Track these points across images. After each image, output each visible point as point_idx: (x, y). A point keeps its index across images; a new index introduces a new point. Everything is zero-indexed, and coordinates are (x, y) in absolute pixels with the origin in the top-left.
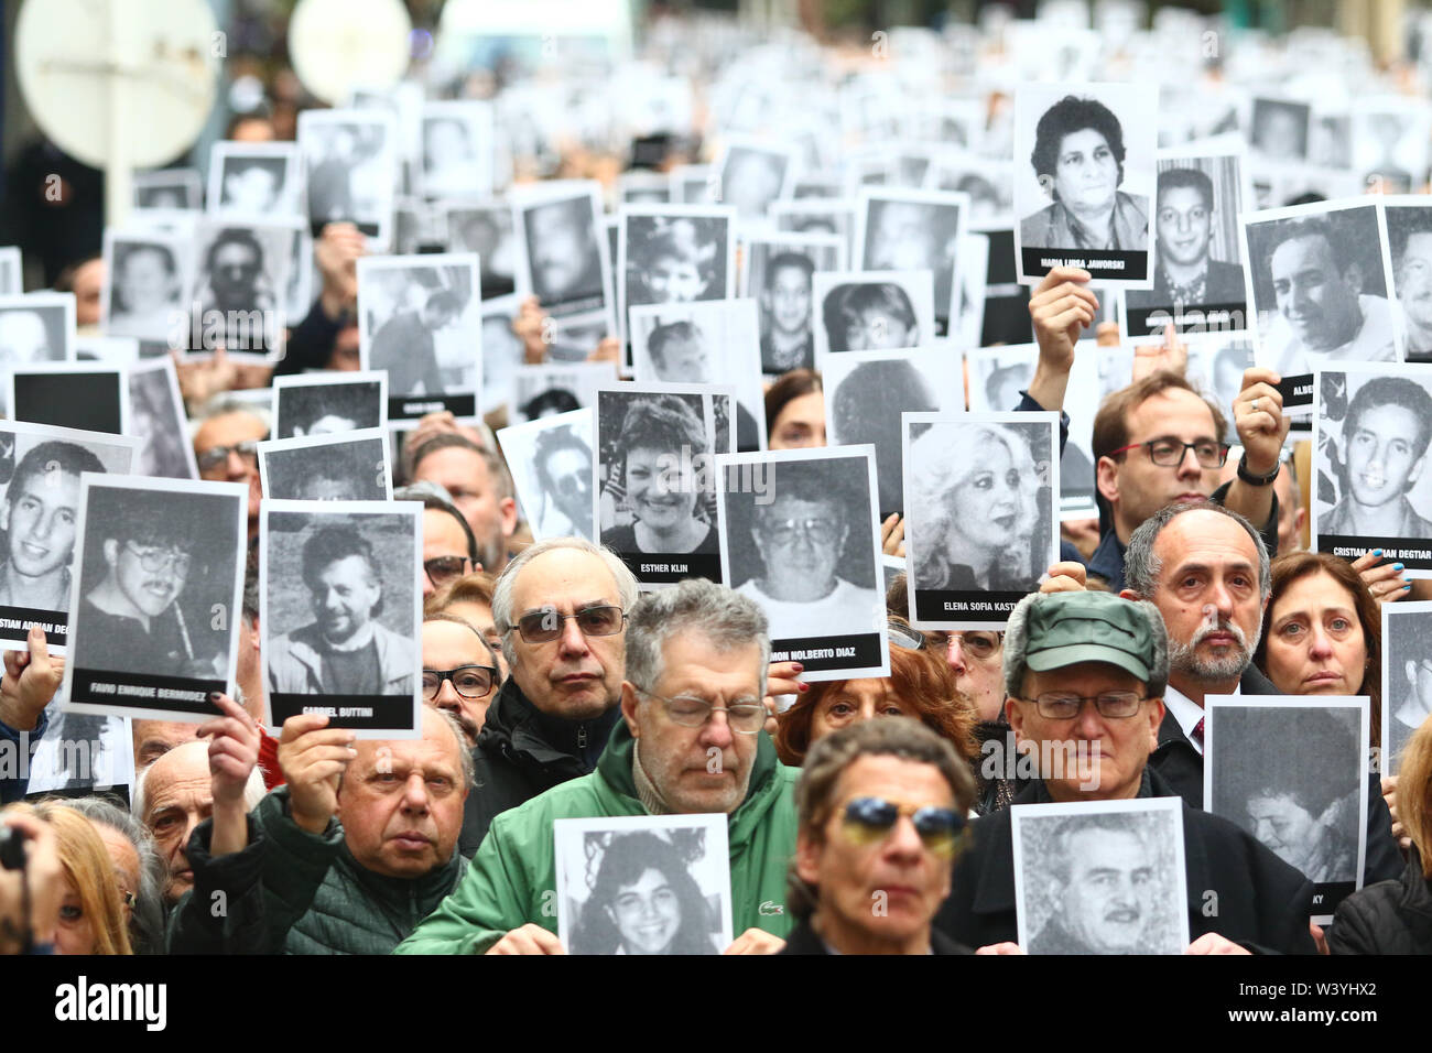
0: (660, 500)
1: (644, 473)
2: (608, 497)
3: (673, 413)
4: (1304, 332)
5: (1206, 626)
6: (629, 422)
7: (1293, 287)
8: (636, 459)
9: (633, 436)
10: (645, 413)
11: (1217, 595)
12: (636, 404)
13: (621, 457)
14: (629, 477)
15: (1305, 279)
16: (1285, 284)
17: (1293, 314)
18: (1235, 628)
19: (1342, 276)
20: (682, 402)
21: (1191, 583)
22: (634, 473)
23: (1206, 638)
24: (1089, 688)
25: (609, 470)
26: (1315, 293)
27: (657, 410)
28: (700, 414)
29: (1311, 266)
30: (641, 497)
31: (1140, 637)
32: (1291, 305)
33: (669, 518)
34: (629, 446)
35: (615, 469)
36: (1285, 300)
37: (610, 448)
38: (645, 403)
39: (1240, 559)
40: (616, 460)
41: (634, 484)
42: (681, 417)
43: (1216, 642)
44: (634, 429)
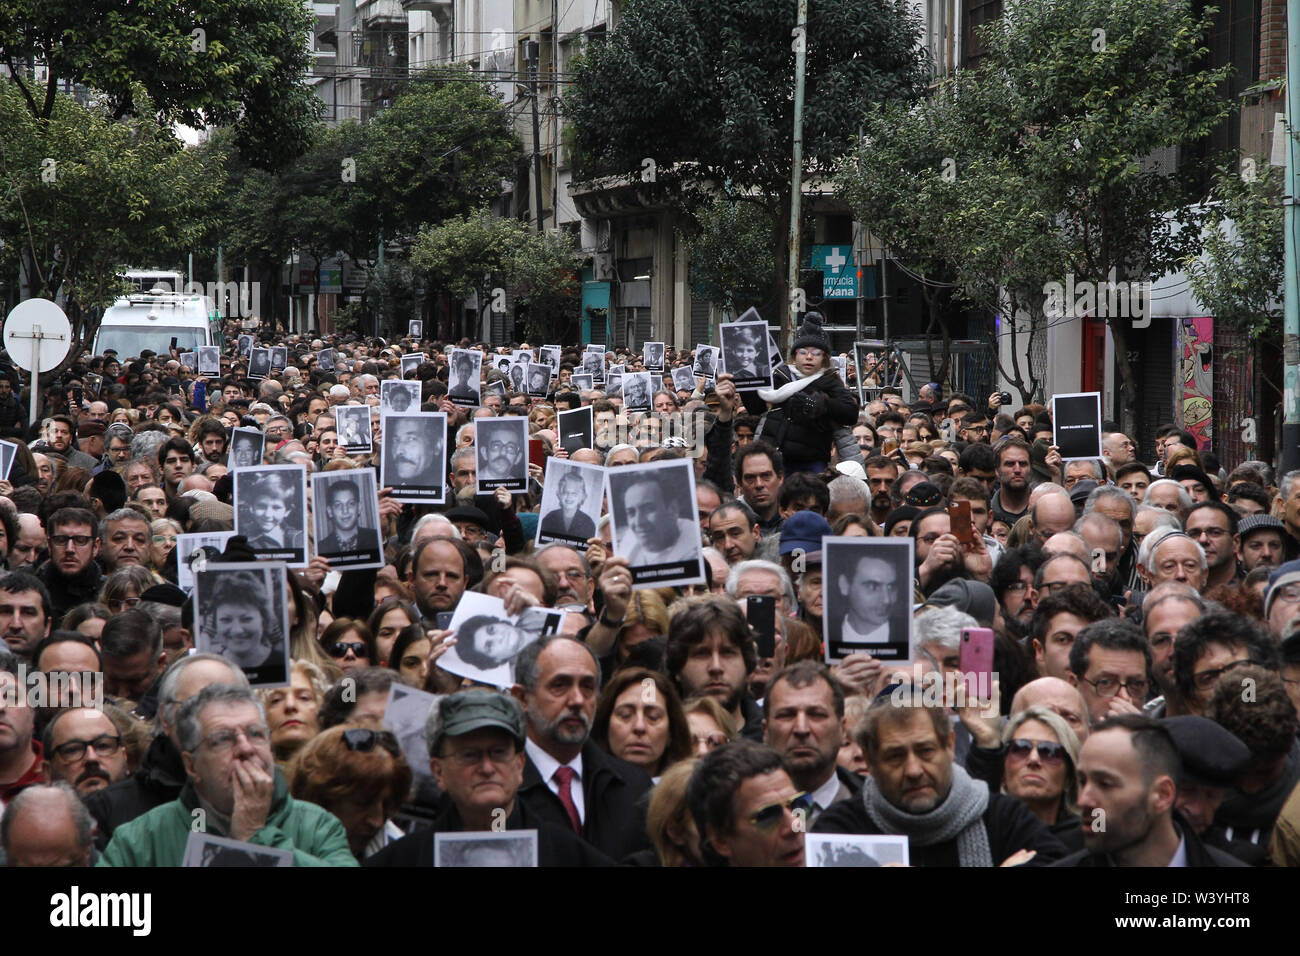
0: (239, 636)
1: (228, 620)
2: (205, 636)
3: (246, 582)
4: (644, 540)
5: (565, 713)
6: (217, 588)
7: (637, 514)
8: (223, 611)
9: (220, 597)
10: (227, 582)
11: (575, 695)
12: (222, 577)
13: (213, 610)
14: (219, 623)
15: (644, 508)
16: (632, 511)
17: (637, 529)
18: (584, 715)
19: (667, 507)
20: (251, 574)
21: (559, 686)
22: (222, 619)
23: (565, 720)
24: (485, 744)
25: (205, 620)
26: (651, 517)
27: (235, 581)
28: (263, 580)
29: (649, 501)
30: (227, 635)
31: (510, 714)
32: (636, 523)
33: (246, 646)
34: (217, 603)
35: (209, 618)
36: (632, 520)
37: (205, 605)
38: (227, 576)
39: (588, 673)
40: (209, 613)
41: (221, 627)
42: (251, 583)
43: (571, 723)
44: (221, 593)
